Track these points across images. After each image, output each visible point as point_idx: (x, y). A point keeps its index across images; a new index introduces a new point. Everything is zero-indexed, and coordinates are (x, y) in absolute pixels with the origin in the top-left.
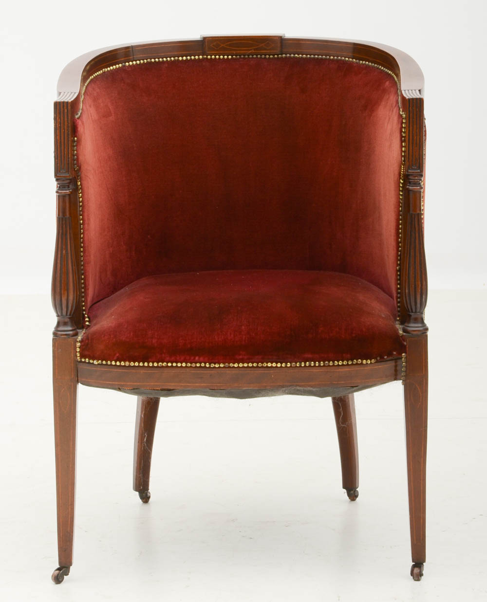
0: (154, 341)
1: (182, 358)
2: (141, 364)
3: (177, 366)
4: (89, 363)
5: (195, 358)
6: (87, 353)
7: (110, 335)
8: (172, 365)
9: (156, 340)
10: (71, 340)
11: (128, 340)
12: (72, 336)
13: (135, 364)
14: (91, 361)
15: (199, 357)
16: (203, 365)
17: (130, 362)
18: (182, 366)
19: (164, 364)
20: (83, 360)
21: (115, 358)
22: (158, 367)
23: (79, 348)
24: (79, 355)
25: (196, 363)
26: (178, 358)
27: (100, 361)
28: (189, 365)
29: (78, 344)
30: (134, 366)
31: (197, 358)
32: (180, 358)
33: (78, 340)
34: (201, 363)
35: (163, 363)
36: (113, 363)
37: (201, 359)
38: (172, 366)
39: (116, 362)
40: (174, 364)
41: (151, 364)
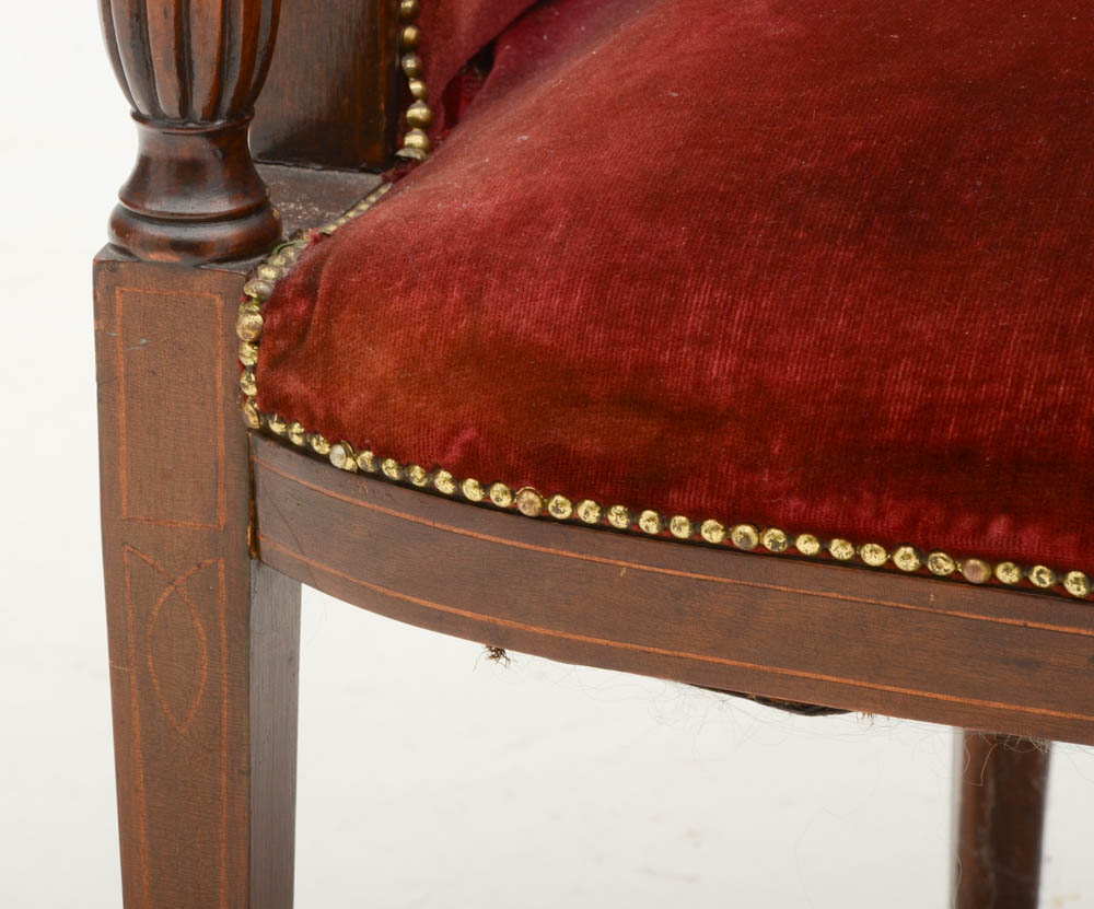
0: (719, 365)
1: (893, 520)
2: (618, 517)
3: (856, 563)
4: (306, 452)
5: (982, 529)
6: (294, 385)
7: (443, 284)
8: (825, 551)
9: (731, 362)
10: (209, 282)
11: (547, 339)
12: (219, 261)
13: (581, 512)
14: (321, 446)
15: (1017, 525)
16: (1042, 577)
17: (546, 493)
18: (889, 568)
19: (773, 537)
20: (277, 428)
21: (455, 453)
22: (725, 547)
23: (254, 343)
24: (252, 391)
25: (992, 560)
26: (865, 513)
27: (368, 455)
28: (943, 564)
29: (251, 320)
30: (574, 522)
31: (998, 528)
32: (880, 514)
33: (252, 289)
34: (1025, 564)
35: (760, 530)
36: (444, 483)
37: (1031, 538)
38: (824, 558)
39: (458, 479)
40: (840, 550)
41: (681, 528)
